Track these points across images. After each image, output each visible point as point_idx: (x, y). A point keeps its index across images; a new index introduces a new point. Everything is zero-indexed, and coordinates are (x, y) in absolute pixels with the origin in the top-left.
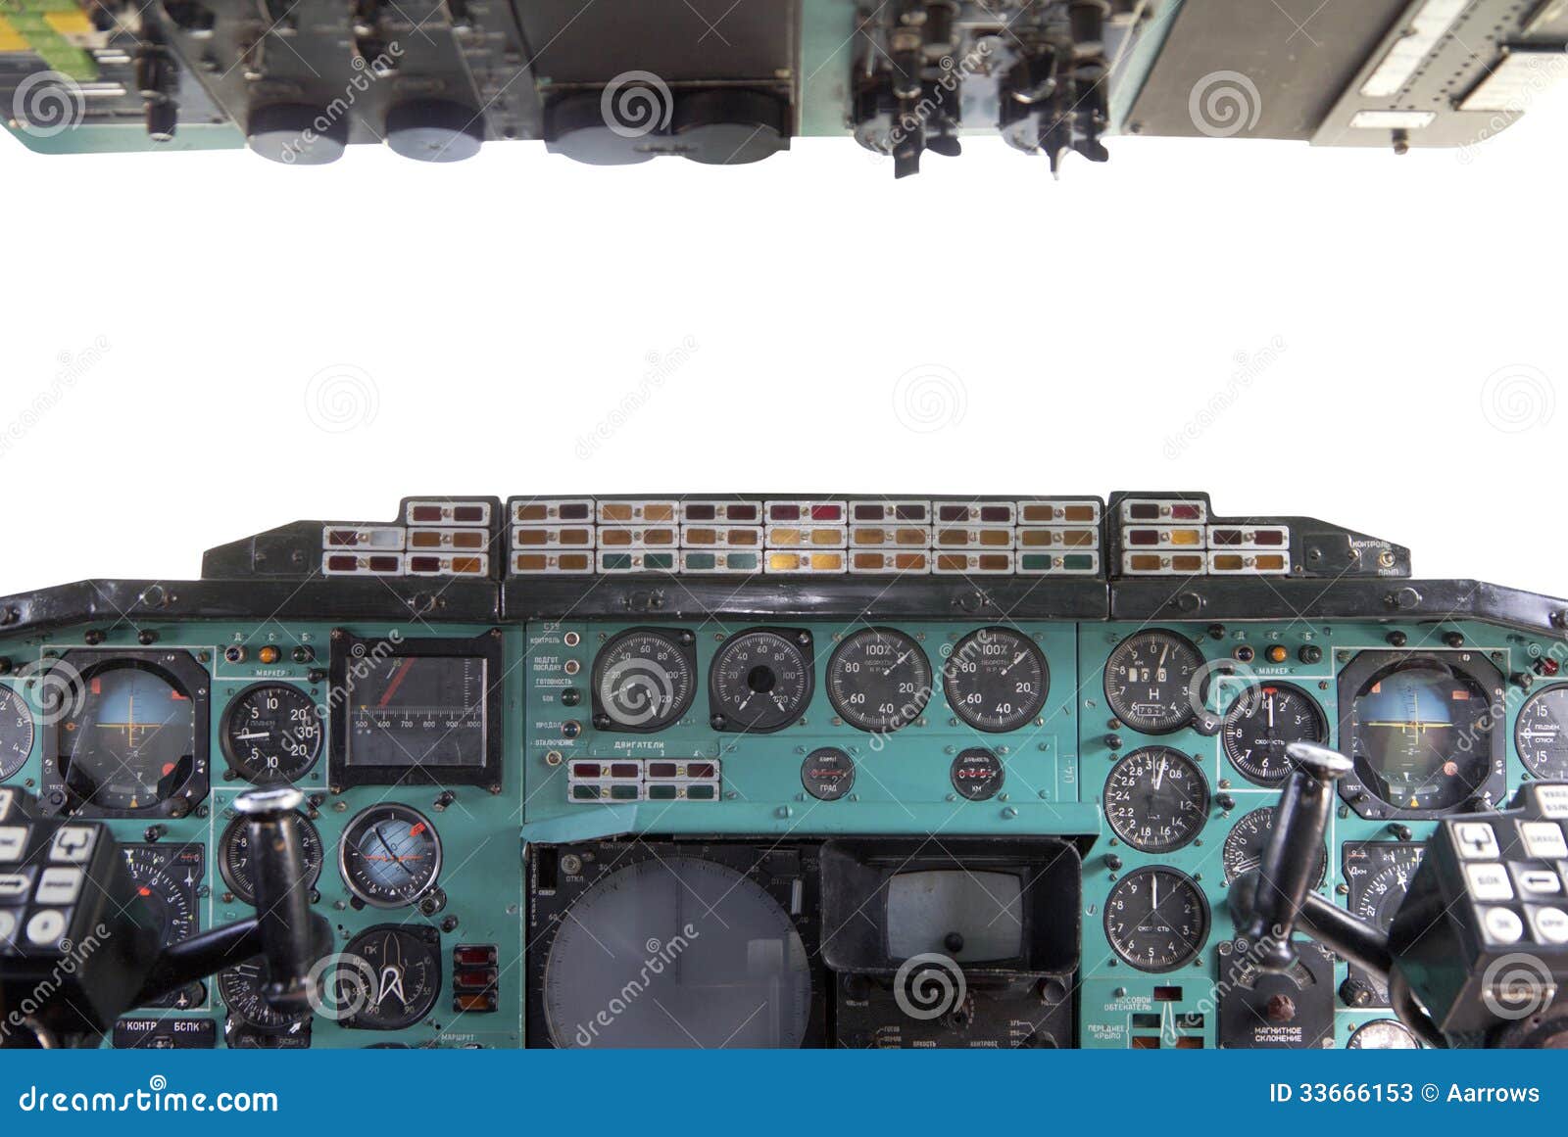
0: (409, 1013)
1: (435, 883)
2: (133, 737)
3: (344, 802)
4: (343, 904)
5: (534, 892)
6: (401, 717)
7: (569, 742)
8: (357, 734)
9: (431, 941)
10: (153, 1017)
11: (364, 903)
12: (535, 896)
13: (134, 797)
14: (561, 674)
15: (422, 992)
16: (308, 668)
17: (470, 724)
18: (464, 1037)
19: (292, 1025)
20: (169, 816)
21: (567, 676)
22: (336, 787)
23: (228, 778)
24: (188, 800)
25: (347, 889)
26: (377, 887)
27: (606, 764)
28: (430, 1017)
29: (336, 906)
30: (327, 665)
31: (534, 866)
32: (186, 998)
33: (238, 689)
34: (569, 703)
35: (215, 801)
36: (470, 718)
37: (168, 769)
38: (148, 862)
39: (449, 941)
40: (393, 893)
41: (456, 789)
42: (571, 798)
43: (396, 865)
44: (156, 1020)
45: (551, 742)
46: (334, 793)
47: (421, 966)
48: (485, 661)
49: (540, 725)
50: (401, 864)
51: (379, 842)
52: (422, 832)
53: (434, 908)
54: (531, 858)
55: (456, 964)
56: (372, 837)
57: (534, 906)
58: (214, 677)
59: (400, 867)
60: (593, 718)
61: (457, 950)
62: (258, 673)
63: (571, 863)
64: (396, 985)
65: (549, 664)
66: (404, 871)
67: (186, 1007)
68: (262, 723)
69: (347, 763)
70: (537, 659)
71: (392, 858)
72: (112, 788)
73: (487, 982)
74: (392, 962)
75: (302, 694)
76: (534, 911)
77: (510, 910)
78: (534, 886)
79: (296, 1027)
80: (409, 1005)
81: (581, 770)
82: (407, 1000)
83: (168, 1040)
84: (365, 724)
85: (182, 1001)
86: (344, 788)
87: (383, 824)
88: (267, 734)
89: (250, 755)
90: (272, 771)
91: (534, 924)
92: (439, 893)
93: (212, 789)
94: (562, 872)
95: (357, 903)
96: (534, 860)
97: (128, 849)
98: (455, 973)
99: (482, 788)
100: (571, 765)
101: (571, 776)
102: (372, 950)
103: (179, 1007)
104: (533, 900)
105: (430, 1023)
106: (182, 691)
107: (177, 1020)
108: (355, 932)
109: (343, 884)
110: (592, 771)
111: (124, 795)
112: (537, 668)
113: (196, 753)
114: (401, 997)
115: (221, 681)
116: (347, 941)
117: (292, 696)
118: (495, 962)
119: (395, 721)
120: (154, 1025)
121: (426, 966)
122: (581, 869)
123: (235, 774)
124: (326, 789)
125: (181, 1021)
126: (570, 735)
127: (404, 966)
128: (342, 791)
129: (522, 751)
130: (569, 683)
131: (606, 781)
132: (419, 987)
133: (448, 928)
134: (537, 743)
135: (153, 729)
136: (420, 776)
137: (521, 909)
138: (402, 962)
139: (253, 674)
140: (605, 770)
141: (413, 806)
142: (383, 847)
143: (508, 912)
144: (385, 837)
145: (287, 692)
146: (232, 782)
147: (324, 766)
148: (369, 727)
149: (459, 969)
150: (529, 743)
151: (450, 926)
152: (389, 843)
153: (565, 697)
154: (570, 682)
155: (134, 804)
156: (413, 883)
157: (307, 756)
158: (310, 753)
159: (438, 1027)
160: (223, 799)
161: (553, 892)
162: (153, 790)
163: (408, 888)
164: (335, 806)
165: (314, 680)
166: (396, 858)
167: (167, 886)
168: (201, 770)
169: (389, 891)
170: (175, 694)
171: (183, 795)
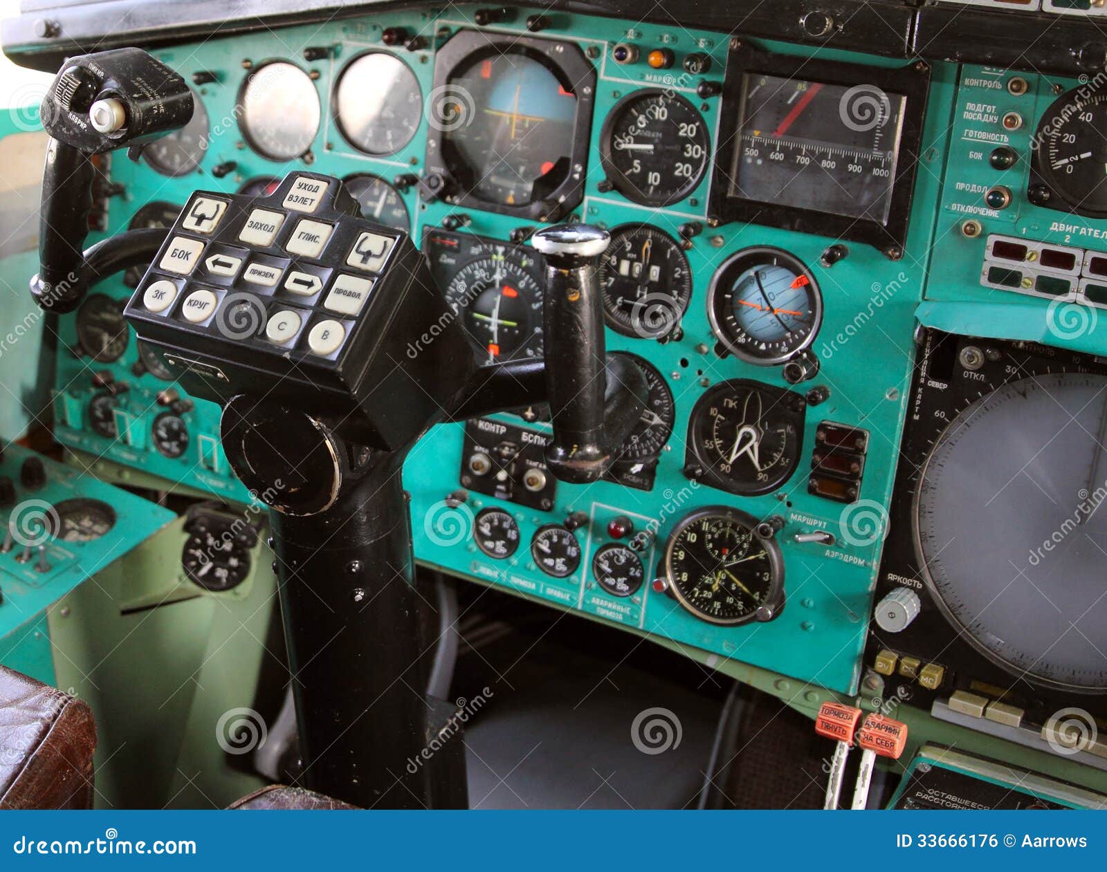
0: (761, 480)
1: (810, 346)
2: (516, 128)
3: (722, 237)
4: (705, 349)
5: (922, 381)
6: (798, 151)
7: (993, 213)
8: (746, 163)
9: (795, 410)
10: (503, 421)
11: (729, 352)
12: (922, 385)
13: (512, 192)
14: (996, 128)
15: (780, 461)
16: (703, 79)
17: (876, 172)
18: (815, 522)
19: (633, 465)
20: (537, 219)
21: (1005, 132)
22: (714, 218)
23: (603, 189)
24: (562, 206)
25: (712, 334)
26: (746, 337)
27: (1035, 248)
28: (781, 492)
29: (698, 349)
30: (721, 79)
31: (927, 350)
32: (533, 411)
33: (625, 93)
34: (999, 166)
35: (588, 212)
36: (876, 164)
37: (546, 168)
38: (517, 262)
39: (814, 415)
40: (763, 347)
41: (848, 244)
42: (984, 280)
43: (771, 317)
44: (506, 426)
45: (970, 209)
46: (711, 225)
47: (782, 433)
48: (904, 100)
49: (960, 186)
50: (777, 316)
51: (755, 287)
52: (805, 286)
53: (800, 375)
54: (925, 340)
55: (818, 441)
56: (749, 281)
57: (919, 397)
58: (602, 76)
59: (776, 320)
60: (1029, 188)
61: (822, 427)
62: (648, 78)
63: (971, 357)
64: (752, 448)
65: (983, 114)
66: (779, 324)
67: (533, 420)
68: (648, 134)
69: (730, 194)
70: (970, 106)
71: (768, 308)
72: (493, 179)
73: (849, 469)
74: (750, 422)
75: (692, 108)
76: (918, 402)
77: (890, 396)
78: (923, 374)
79: (637, 468)
80: (763, 472)
81: (1002, 250)
82: (762, 467)
83: (514, 448)
84: (755, 153)
85: (529, 414)
86: (722, 221)
87: (763, 269)
88: (650, 147)
89: (631, 166)
90: (652, 188)
91: (916, 417)
92: (812, 357)
93: (587, 198)
94: (959, 364)
95: (721, 350)
96: (928, 344)
97: (500, 245)
98: (815, 452)
99: (879, 249)
100: (991, 240)
101: (988, 254)
102: (732, 404)
103: (525, 418)
104: (920, 390)
105: (780, 498)
106: (568, 87)
107: (526, 431)
108: (715, 381)
109: (710, 327)
110: (1018, 253)
111: (502, 187)
112: (967, 115)
113: (574, 156)
114: (755, 461)
115: (609, 82)
116: (704, 390)
117: (682, 110)
118: (862, 450)
119: (790, 154)
120: (503, 430)
121: (788, 434)
122: (984, 365)
123: (613, 185)
124: (703, 218)
125: (529, 432)
126: (994, 204)
127: (764, 429)
128: (720, 224)
129: (934, 213)
130: (1004, 141)
131: (1031, 268)
132: (777, 456)
133: (813, 400)
134: (954, 207)
135: (535, 123)
136: (810, 222)
137: (903, 397)
138: (762, 424)
139: (642, 77)
140: (1031, 255)
141: (797, 254)
142: (759, 294)
143: (887, 396)
144: (764, 283)
145: (679, 104)
146: (607, 194)
147: (704, 194)
148: (759, 157)
149: (820, 449)
150: (944, 206)
151: (817, 398)
152: (766, 291)
153: (995, 158)
154: (1006, 139)
155: (510, 200)
156: (786, 340)
157: (691, 178)
158: (694, 174)
159: (789, 504)
160: (596, 211)
161: (945, 386)
162: (529, 187)
163: (781, 345)
164: (712, 239)
165: (703, 95)
166: (772, 310)
167: (533, 291)
168: (577, 176)
169: (760, 343)
170: (561, 89)
171: (556, 201)
